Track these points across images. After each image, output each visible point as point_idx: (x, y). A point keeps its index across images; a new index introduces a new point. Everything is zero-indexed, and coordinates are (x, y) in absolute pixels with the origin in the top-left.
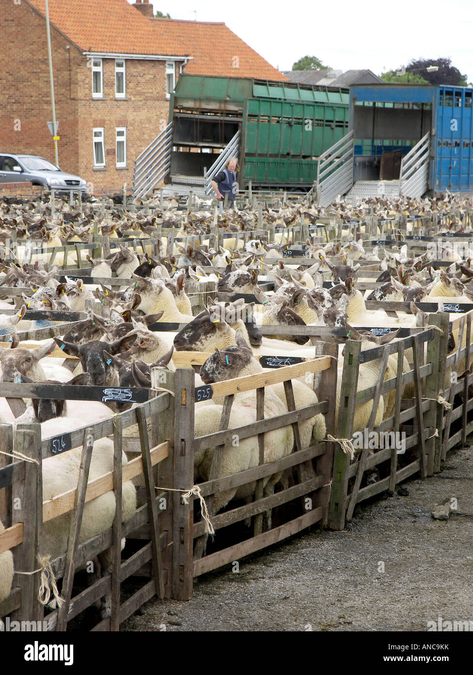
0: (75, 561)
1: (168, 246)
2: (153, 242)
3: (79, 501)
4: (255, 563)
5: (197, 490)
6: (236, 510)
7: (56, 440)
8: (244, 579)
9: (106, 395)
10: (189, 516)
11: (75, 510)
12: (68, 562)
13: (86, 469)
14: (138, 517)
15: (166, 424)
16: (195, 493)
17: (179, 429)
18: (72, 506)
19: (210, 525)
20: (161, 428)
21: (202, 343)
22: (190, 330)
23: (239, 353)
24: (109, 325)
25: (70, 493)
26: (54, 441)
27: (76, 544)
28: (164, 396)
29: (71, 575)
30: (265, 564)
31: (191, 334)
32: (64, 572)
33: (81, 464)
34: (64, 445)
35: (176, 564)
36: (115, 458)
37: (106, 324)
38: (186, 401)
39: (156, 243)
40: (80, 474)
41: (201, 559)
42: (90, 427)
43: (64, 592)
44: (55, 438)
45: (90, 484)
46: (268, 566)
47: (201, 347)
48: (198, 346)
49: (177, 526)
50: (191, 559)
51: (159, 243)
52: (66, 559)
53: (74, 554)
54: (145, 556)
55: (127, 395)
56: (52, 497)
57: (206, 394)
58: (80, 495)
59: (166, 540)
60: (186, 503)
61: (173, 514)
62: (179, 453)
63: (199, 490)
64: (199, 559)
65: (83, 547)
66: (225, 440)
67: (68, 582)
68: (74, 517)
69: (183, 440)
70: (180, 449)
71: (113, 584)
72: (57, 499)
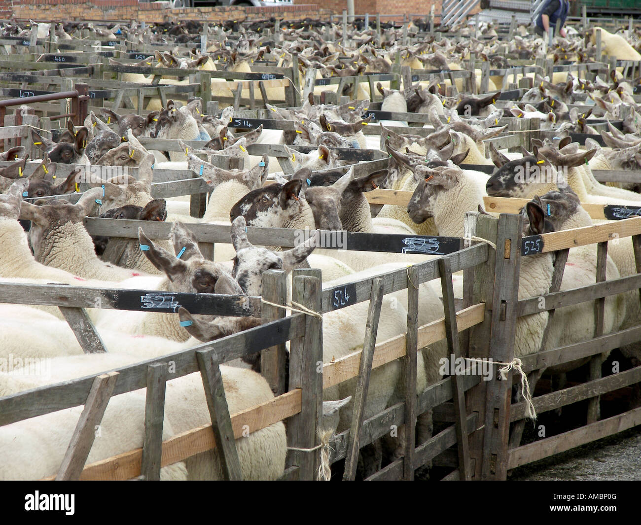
0: (359, 440)
1: (482, 79)
2: (464, 74)
3: (365, 367)
4: (584, 457)
5: (517, 364)
6: (565, 390)
7: (338, 291)
8: (569, 475)
9: (407, 246)
10: (506, 395)
11: (359, 377)
12: (351, 440)
13: (373, 328)
14: (438, 392)
15: (482, 282)
16: (515, 368)
17: (499, 288)
18: (357, 372)
19: (531, 408)
20: (476, 286)
21: (521, 188)
22: (507, 172)
23: (563, 201)
24: (415, 163)
25: (355, 356)
26: (336, 292)
27: (361, 419)
28: (481, 247)
29: (355, 456)
30: (595, 459)
31: (509, 177)
32: (347, 453)
33: (368, 322)
34: (348, 297)
35: (486, 452)
36: (409, 318)
37: (411, 163)
38: (510, 254)
39: (468, 76)
40: (366, 334)
41: (519, 448)
42: (379, 277)
43: (347, 476)
44: (337, 289)
45: (378, 347)
46: (599, 461)
47: (520, 194)
48: (516, 193)
49: (490, 406)
50: (506, 447)
51: (472, 77)
52: (349, 436)
53: (358, 431)
54: (447, 440)
55: (433, 246)
56: (334, 359)
57: (535, 246)
58: (366, 359)
59: (476, 422)
60: (504, 378)
61: (486, 392)
62: (498, 317)
63: (521, 364)
64: (516, 447)
65: (369, 424)
66: (556, 304)
67: (352, 464)
68: (359, 385)
69: (503, 302)
70: (500, 312)
71: (406, 471)
72: (340, 362)
